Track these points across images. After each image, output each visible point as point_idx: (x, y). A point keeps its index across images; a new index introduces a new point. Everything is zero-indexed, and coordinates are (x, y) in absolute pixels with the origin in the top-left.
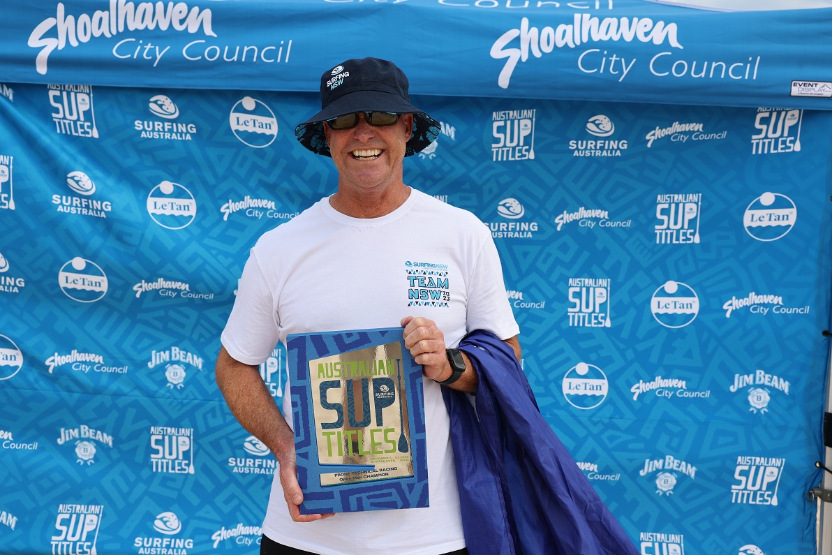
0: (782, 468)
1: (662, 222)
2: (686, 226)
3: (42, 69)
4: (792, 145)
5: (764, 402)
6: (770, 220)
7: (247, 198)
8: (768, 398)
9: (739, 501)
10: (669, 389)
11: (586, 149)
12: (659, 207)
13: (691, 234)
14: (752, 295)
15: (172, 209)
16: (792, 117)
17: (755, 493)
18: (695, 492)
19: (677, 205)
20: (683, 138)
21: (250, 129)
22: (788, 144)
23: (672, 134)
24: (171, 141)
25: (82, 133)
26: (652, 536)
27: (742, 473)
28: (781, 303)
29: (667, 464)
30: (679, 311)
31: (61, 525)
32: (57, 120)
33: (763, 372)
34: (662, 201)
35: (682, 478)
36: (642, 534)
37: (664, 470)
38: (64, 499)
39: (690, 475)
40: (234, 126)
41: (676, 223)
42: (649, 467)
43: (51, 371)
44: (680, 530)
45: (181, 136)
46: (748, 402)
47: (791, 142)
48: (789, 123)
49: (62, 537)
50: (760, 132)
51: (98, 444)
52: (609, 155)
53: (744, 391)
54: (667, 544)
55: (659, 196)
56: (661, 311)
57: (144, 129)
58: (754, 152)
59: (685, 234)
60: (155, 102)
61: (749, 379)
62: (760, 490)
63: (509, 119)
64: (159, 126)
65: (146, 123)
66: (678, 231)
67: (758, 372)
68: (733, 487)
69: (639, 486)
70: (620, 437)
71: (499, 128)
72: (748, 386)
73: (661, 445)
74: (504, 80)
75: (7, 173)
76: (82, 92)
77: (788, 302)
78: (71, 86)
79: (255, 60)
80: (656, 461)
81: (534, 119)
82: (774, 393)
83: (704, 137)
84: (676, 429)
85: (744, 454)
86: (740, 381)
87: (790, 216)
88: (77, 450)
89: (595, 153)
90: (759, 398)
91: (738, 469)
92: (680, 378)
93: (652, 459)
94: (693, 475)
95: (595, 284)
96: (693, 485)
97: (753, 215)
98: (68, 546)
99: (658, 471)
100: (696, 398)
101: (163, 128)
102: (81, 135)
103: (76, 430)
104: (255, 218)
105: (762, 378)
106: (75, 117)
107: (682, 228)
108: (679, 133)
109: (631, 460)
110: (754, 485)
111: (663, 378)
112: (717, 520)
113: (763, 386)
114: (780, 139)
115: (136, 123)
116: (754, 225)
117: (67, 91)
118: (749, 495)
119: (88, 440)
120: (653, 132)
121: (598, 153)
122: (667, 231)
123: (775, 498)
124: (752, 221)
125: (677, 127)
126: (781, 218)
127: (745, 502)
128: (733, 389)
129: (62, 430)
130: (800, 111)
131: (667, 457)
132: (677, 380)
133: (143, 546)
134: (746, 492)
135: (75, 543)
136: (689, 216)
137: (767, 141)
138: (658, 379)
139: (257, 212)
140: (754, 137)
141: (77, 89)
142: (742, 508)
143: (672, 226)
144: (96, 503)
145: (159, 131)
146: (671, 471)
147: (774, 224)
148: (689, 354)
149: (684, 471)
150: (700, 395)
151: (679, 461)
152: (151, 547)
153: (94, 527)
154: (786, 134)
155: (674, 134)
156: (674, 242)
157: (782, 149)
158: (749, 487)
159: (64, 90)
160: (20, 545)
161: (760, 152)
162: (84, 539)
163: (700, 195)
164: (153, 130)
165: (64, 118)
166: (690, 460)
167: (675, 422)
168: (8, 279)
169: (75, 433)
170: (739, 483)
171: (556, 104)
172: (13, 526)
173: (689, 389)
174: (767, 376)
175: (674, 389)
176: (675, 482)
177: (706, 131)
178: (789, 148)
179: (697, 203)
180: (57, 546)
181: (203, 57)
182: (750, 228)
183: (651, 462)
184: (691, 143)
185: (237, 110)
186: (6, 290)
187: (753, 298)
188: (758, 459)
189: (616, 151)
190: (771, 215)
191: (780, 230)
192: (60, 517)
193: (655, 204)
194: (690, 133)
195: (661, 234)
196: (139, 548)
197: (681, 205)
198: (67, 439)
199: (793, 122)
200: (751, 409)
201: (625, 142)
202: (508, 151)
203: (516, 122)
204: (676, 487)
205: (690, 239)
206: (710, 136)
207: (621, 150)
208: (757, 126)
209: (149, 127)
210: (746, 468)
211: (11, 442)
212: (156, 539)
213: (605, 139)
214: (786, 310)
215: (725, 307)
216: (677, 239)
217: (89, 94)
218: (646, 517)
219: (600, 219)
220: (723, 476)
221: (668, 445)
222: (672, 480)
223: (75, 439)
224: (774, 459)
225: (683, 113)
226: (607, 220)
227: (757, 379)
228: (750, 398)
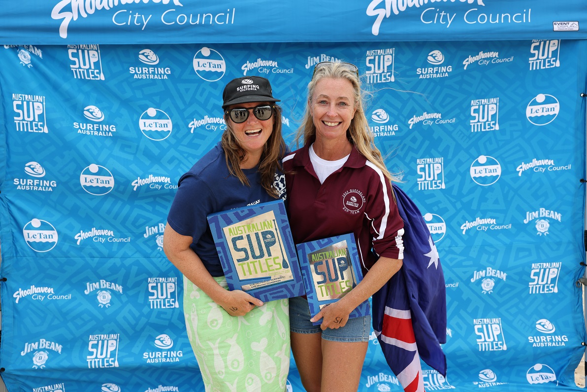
0: (560, 268)
1: (474, 118)
2: (490, 120)
3: (63, 35)
4: (554, 63)
5: (546, 228)
6: (543, 111)
7: (206, 117)
8: (548, 225)
9: (534, 292)
10: (485, 225)
11: (427, 73)
12: (473, 108)
13: (493, 124)
14: (534, 160)
15: (156, 127)
16: (554, 46)
17: (544, 286)
18: (507, 290)
19: (484, 106)
20: (486, 62)
21: (207, 69)
22: (552, 63)
23: (479, 60)
24: (154, 80)
25: (93, 77)
26: (481, 321)
27: (535, 274)
28: (553, 164)
29: (488, 273)
30: (489, 175)
31: (92, 348)
32: (74, 70)
33: (544, 209)
34: (475, 104)
35: (498, 281)
36: (474, 320)
37: (486, 277)
38: (92, 331)
39: (503, 279)
40: (196, 68)
41: (483, 118)
42: (477, 276)
43: (78, 243)
44: (498, 315)
45: (161, 77)
46: (535, 229)
47: (553, 61)
48: (552, 49)
49: (94, 356)
50: (533, 55)
51: (113, 292)
52: (441, 76)
53: (533, 223)
54: (491, 325)
55: (472, 101)
56: (477, 176)
57: (136, 73)
58: (531, 69)
59: (489, 125)
60: (143, 54)
61: (535, 214)
62: (547, 283)
63: (377, 55)
64: (145, 70)
65: (137, 68)
66: (485, 123)
67: (541, 209)
68: (530, 284)
69: (471, 289)
70: (457, 258)
71: (370, 60)
72: (536, 219)
73: (483, 261)
74: (375, 30)
75: (41, 107)
76: (92, 50)
77: (558, 163)
78: (84, 46)
79: (211, 23)
80: (481, 272)
81: (394, 55)
82: (552, 222)
83: (499, 61)
84: (492, 250)
85: (535, 262)
86: (530, 216)
87: (555, 108)
88: (98, 298)
89: (433, 76)
90: (542, 226)
91: (533, 272)
92: (492, 218)
93: (478, 271)
94: (504, 279)
95: (434, 161)
96: (506, 285)
97: (532, 109)
98: (99, 361)
99: (482, 278)
100: (503, 230)
101: (148, 71)
102: (92, 79)
103: (97, 283)
104: (212, 131)
105: (544, 213)
106: (87, 67)
107: (487, 121)
108: (483, 59)
109: (465, 273)
110: (543, 281)
111: (481, 219)
112: (521, 306)
113: (544, 218)
114: (547, 60)
115: (130, 69)
116: (533, 115)
117: (82, 49)
118: (540, 287)
119: (106, 289)
120: (467, 59)
121: (435, 76)
122: (478, 123)
123: (556, 288)
124: (532, 113)
125: (482, 55)
126: (550, 110)
127: (537, 292)
128: (526, 222)
129: (88, 284)
130: (559, 40)
131: (488, 268)
132: (490, 219)
133: (149, 358)
134: (538, 286)
135: (103, 359)
136: (491, 113)
137: (538, 61)
138: (478, 219)
139: (213, 126)
140: (530, 59)
141: (88, 48)
142: (536, 297)
143: (481, 120)
144: (114, 333)
145: (146, 74)
146: (491, 277)
147: (545, 114)
148: (496, 202)
149: (499, 277)
150: (505, 227)
151: (495, 270)
152: (155, 358)
153: (114, 348)
154: (550, 56)
155: (480, 60)
156: (483, 130)
157: (548, 66)
158: (540, 282)
159: (80, 49)
160: (66, 364)
161: (534, 69)
162: (109, 356)
163: (498, 98)
164: (142, 73)
165: (80, 68)
166: (502, 269)
167: (491, 246)
168: (45, 182)
169: (96, 285)
170: (533, 280)
171: (407, 44)
172: (60, 352)
173: (498, 224)
174: (547, 211)
175: (488, 225)
176: (493, 284)
177: (500, 57)
178: (553, 65)
179: (496, 104)
180: (91, 362)
181: (176, 22)
182: (530, 118)
183: (478, 273)
184: (491, 65)
185: (198, 57)
186: (44, 190)
187: (535, 163)
188: (545, 264)
189: (445, 73)
190: (543, 108)
191: (549, 117)
192: (91, 343)
193: (470, 106)
194: (490, 59)
195: (474, 126)
196: (147, 359)
197: (486, 106)
198: (91, 290)
199: (555, 48)
200: (538, 233)
201: (451, 67)
202: (377, 76)
203: (382, 57)
204: (494, 287)
205: (492, 128)
206: (503, 60)
207: (448, 73)
208: (532, 51)
209: (139, 71)
210: (538, 271)
211: (53, 295)
212: (157, 353)
213: (439, 66)
214: (556, 168)
215: (518, 169)
216: (485, 128)
217: (97, 51)
218: (477, 308)
219: (436, 119)
220: (523, 277)
221: (488, 261)
222: (492, 283)
223: (97, 290)
224: (554, 263)
225: (486, 46)
226: (440, 119)
227: (541, 214)
228: (537, 226)
